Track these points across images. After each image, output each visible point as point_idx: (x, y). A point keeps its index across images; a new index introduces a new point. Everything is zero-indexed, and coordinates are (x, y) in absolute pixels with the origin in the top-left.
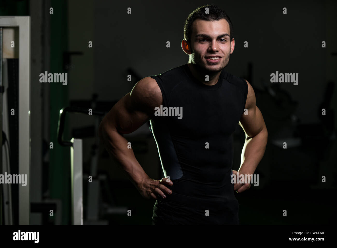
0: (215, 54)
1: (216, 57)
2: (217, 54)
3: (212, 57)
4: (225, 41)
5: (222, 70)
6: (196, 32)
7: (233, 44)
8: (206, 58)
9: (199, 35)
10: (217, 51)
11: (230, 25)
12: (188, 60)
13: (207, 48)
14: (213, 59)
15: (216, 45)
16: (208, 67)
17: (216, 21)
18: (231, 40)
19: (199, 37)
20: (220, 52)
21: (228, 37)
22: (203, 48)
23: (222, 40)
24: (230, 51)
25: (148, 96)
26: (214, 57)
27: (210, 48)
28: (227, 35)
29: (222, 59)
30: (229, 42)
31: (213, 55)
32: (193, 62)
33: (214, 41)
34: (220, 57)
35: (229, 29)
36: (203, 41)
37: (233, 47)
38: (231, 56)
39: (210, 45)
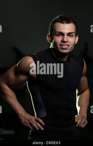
0: (65, 43)
1: (66, 45)
2: (67, 44)
3: (63, 45)
4: (72, 36)
5: (69, 53)
6: (55, 30)
7: (77, 38)
8: (61, 45)
9: (57, 32)
10: (67, 42)
11: (76, 27)
12: (50, 46)
13: (61, 40)
14: (64, 46)
15: (66, 38)
16: (61, 50)
17: (67, 24)
18: (76, 36)
19: (57, 33)
20: (69, 42)
21: (74, 34)
22: (59, 39)
23: (70, 36)
24: (75, 42)
25: (27, 66)
26: (65, 45)
27: (63, 40)
28: (73, 33)
29: (70, 47)
30: (74, 37)
31: (65, 44)
32: (53, 47)
33: (66, 36)
34: (69, 46)
35: (75, 29)
36: (59, 35)
37: (77, 40)
38: (75, 45)
39: (63, 38)
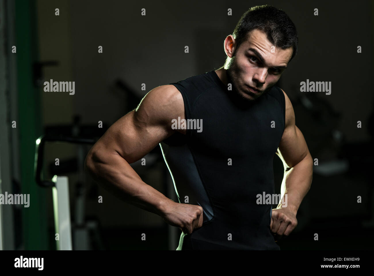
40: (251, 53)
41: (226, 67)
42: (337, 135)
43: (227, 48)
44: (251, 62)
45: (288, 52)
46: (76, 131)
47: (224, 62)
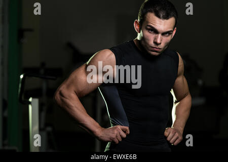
40: (149, 27)
41: (138, 38)
42: (200, 82)
43: (136, 27)
44: (150, 33)
45: (171, 21)
46: (42, 71)
47: (137, 35)
